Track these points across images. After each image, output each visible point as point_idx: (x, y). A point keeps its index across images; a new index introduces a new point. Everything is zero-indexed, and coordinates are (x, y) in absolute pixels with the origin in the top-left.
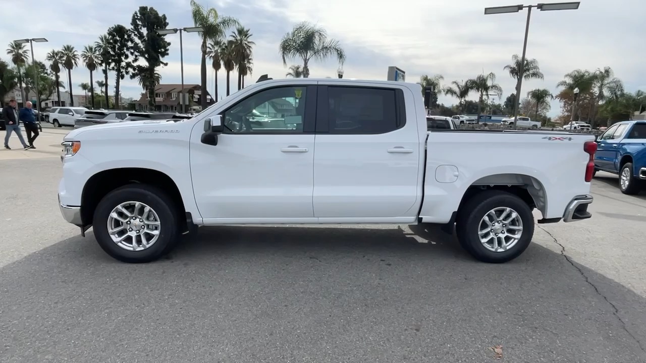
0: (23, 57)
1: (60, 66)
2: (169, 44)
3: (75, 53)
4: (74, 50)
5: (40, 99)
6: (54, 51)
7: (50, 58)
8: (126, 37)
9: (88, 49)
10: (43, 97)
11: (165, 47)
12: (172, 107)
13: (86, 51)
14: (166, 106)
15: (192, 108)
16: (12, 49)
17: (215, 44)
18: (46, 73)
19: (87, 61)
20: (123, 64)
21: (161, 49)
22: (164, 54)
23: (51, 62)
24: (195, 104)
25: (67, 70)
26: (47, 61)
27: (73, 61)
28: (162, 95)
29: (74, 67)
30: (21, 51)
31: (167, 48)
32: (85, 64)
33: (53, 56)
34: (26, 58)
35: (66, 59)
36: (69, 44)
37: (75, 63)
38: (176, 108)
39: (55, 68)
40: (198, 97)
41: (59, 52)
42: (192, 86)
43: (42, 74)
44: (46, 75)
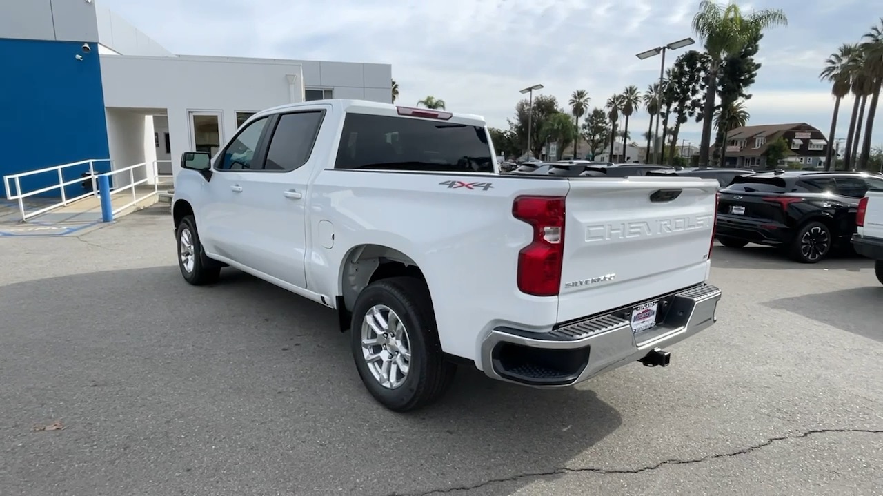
0: (583, 107)
1: (619, 112)
2: (758, 66)
3: (638, 95)
4: (636, 92)
5: (593, 152)
6: (615, 96)
7: (609, 104)
8: (699, 65)
9: (653, 89)
10: (598, 150)
11: (749, 72)
12: (753, 159)
13: (649, 90)
14: (743, 158)
15: (785, 160)
16: (574, 99)
17: (843, 55)
18: (605, 123)
19: (648, 103)
20: (688, 103)
21: (743, 75)
22: (748, 82)
23: (610, 110)
24: (793, 153)
25: (625, 117)
26: (606, 108)
27: (633, 106)
28: (741, 143)
29: (633, 113)
30: (582, 100)
31: (754, 73)
32: (646, 107)
33: (614, 102)
34: (586, 107)
35: (625, 104)
36: (632, 85)
37: (636, 107)
38: (759, 160)
39: (614, 116)
40: (802, 143)
41: (620, 96)
42: (793, 127)
43: (600, 125)
44: (604, 125)
